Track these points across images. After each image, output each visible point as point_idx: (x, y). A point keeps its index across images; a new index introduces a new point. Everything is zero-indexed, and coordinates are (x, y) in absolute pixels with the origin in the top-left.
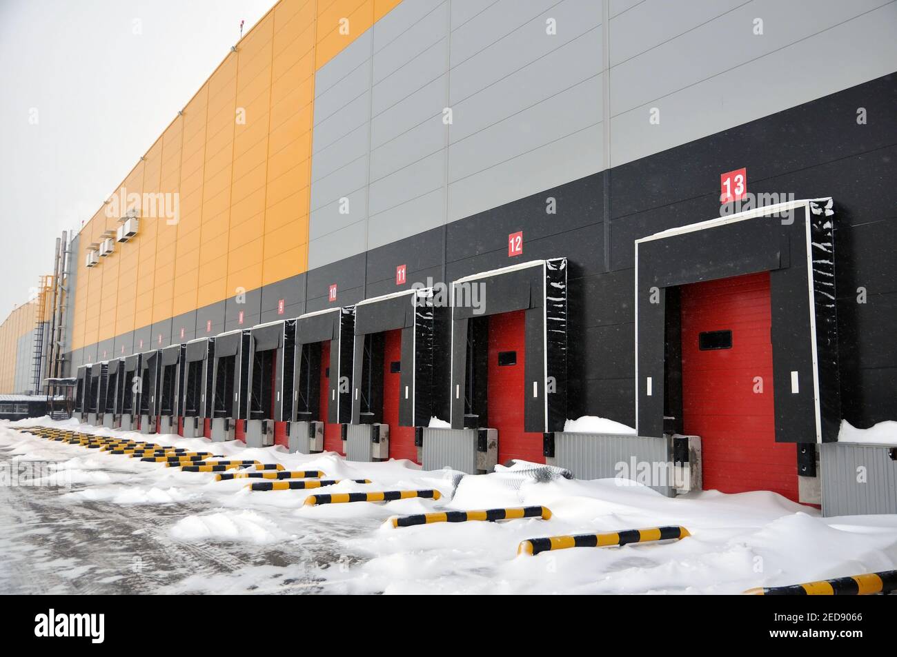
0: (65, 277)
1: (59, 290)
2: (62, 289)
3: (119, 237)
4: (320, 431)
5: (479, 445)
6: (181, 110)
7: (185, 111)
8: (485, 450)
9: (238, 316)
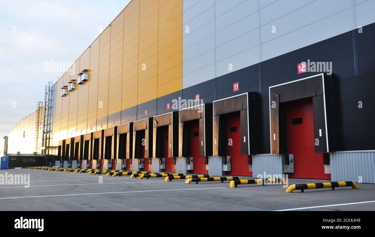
0: (49, 102)
1: (47, 108)
2: (49, 107)
3: (79, 82)
4: (192, 161)
5: (285, 162)
6: (109, 24)
7: (112, 24)
8: (288, 164)
9: (145, 112)
